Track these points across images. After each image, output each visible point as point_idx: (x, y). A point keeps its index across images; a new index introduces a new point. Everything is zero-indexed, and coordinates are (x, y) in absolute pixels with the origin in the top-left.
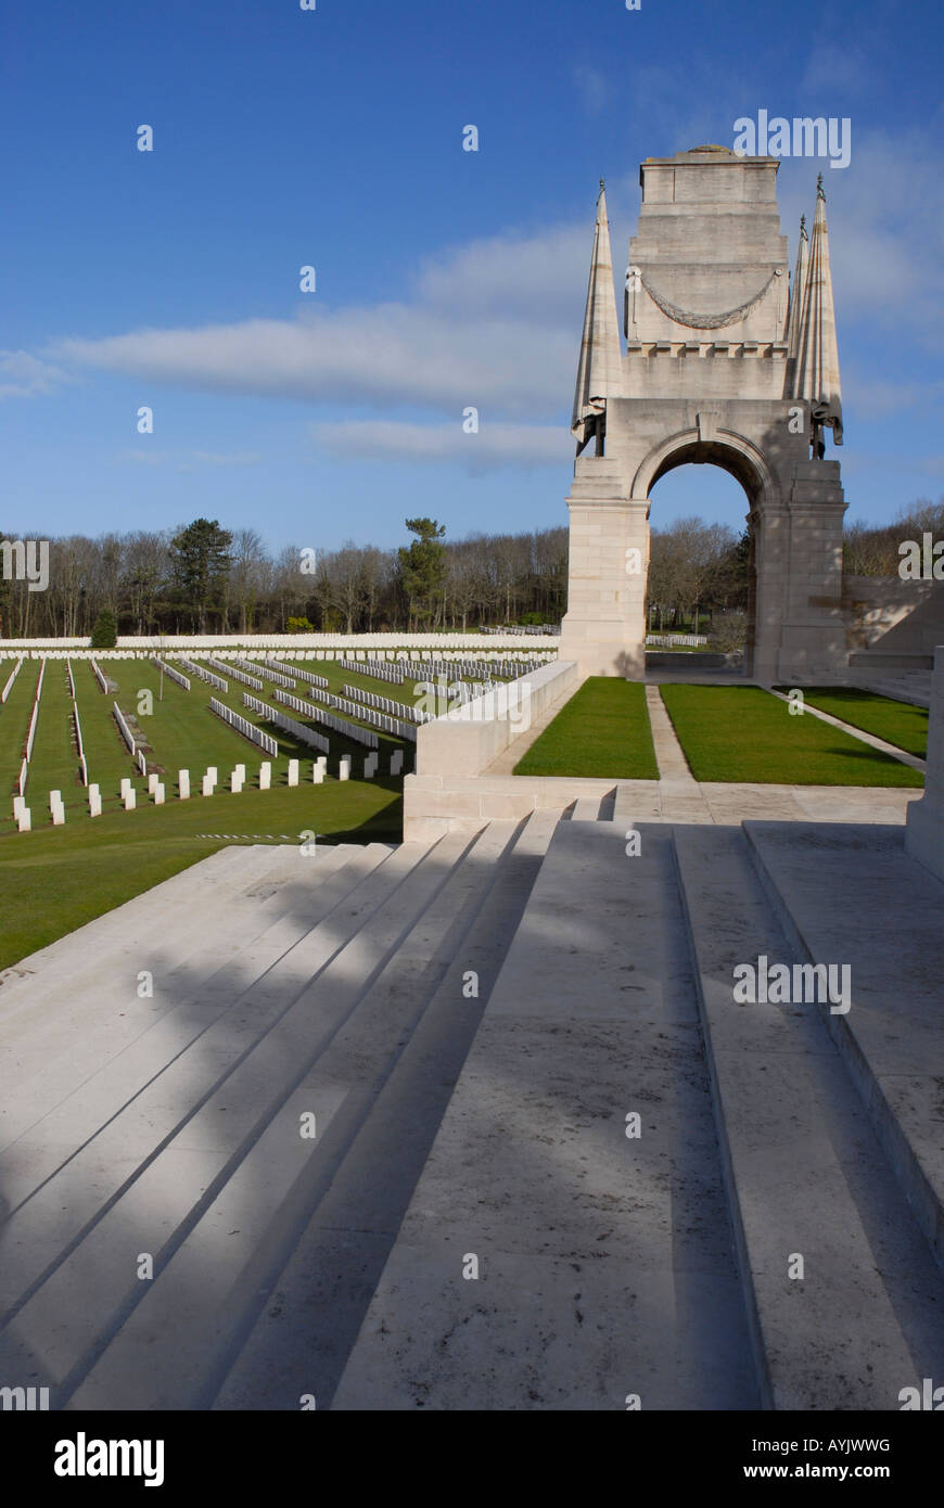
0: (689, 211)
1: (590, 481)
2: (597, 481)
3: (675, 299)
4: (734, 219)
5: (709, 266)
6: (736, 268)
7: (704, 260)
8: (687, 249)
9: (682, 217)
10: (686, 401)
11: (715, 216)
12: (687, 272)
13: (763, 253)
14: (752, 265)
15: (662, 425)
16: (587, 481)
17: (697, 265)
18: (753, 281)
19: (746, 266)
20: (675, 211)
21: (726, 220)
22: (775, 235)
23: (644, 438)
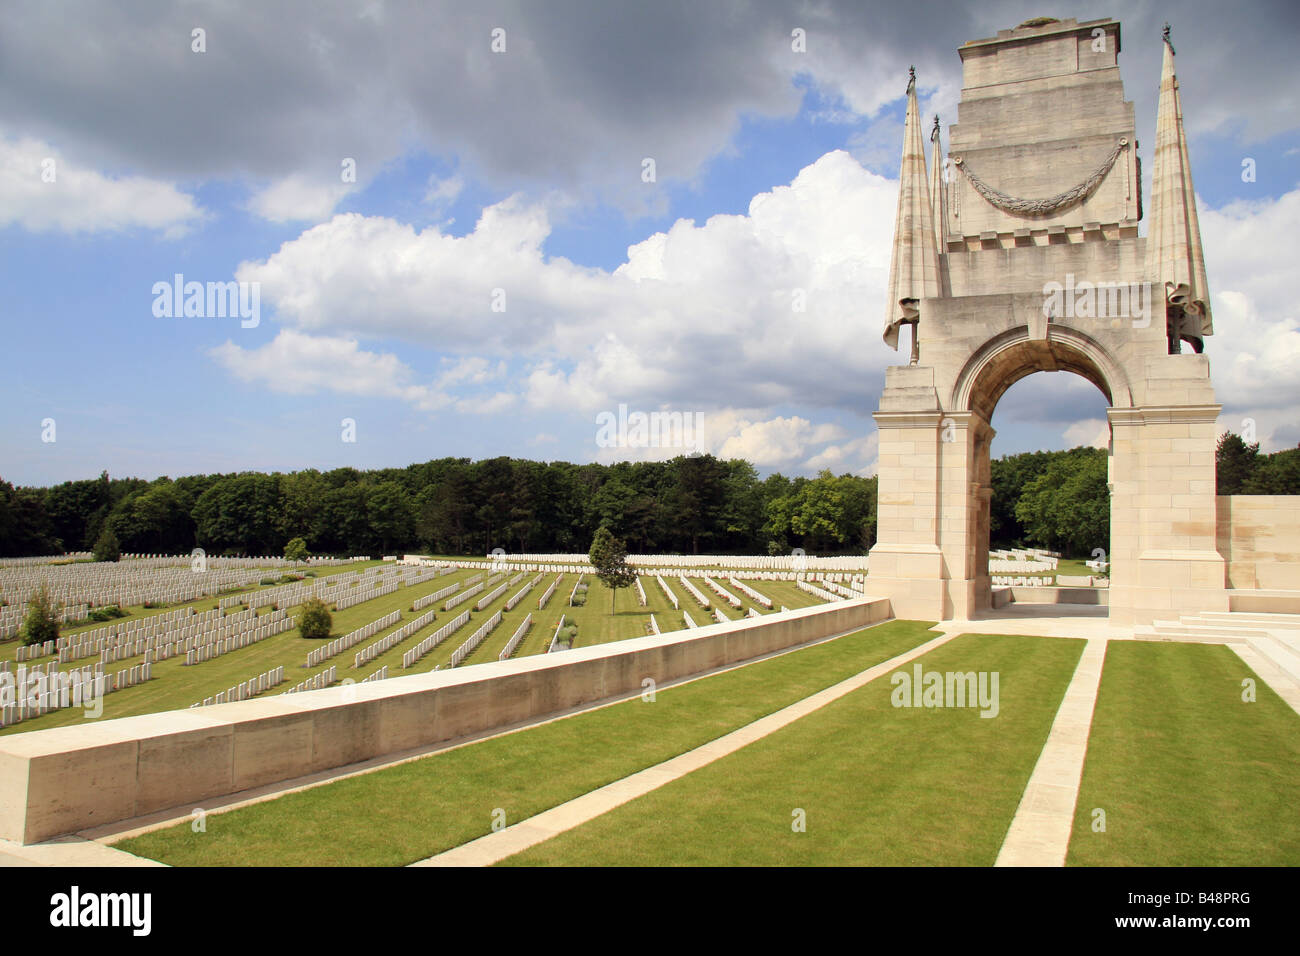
0: (1014, 90)
1: (903, 393)
2: (910, 393)
3: (1001, 184)
4: (1067, 92)
5: (1038, 145)
6: (1071, 144)
7: (1032, 140)
8: (1014, 131)
9: (1007, 97)
10: (1011, 295)
11: (1047, 92)
12: (1014, 154)
13: (1105, 124)
14: (1090, 138)
15: (984, 325)
16: (898, 393)
17: (1025, 145)
18: (1091, 158)
19: (1081, 140)
20: (999, 92)
21: (1060, 93)
22: (1118, 102)
23: (963, 341)
